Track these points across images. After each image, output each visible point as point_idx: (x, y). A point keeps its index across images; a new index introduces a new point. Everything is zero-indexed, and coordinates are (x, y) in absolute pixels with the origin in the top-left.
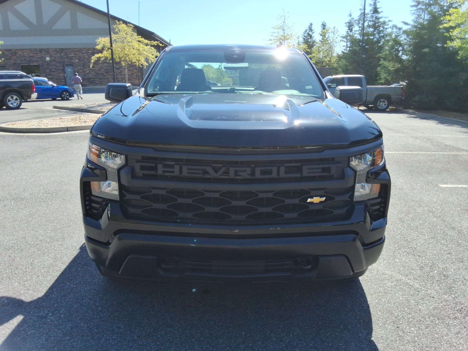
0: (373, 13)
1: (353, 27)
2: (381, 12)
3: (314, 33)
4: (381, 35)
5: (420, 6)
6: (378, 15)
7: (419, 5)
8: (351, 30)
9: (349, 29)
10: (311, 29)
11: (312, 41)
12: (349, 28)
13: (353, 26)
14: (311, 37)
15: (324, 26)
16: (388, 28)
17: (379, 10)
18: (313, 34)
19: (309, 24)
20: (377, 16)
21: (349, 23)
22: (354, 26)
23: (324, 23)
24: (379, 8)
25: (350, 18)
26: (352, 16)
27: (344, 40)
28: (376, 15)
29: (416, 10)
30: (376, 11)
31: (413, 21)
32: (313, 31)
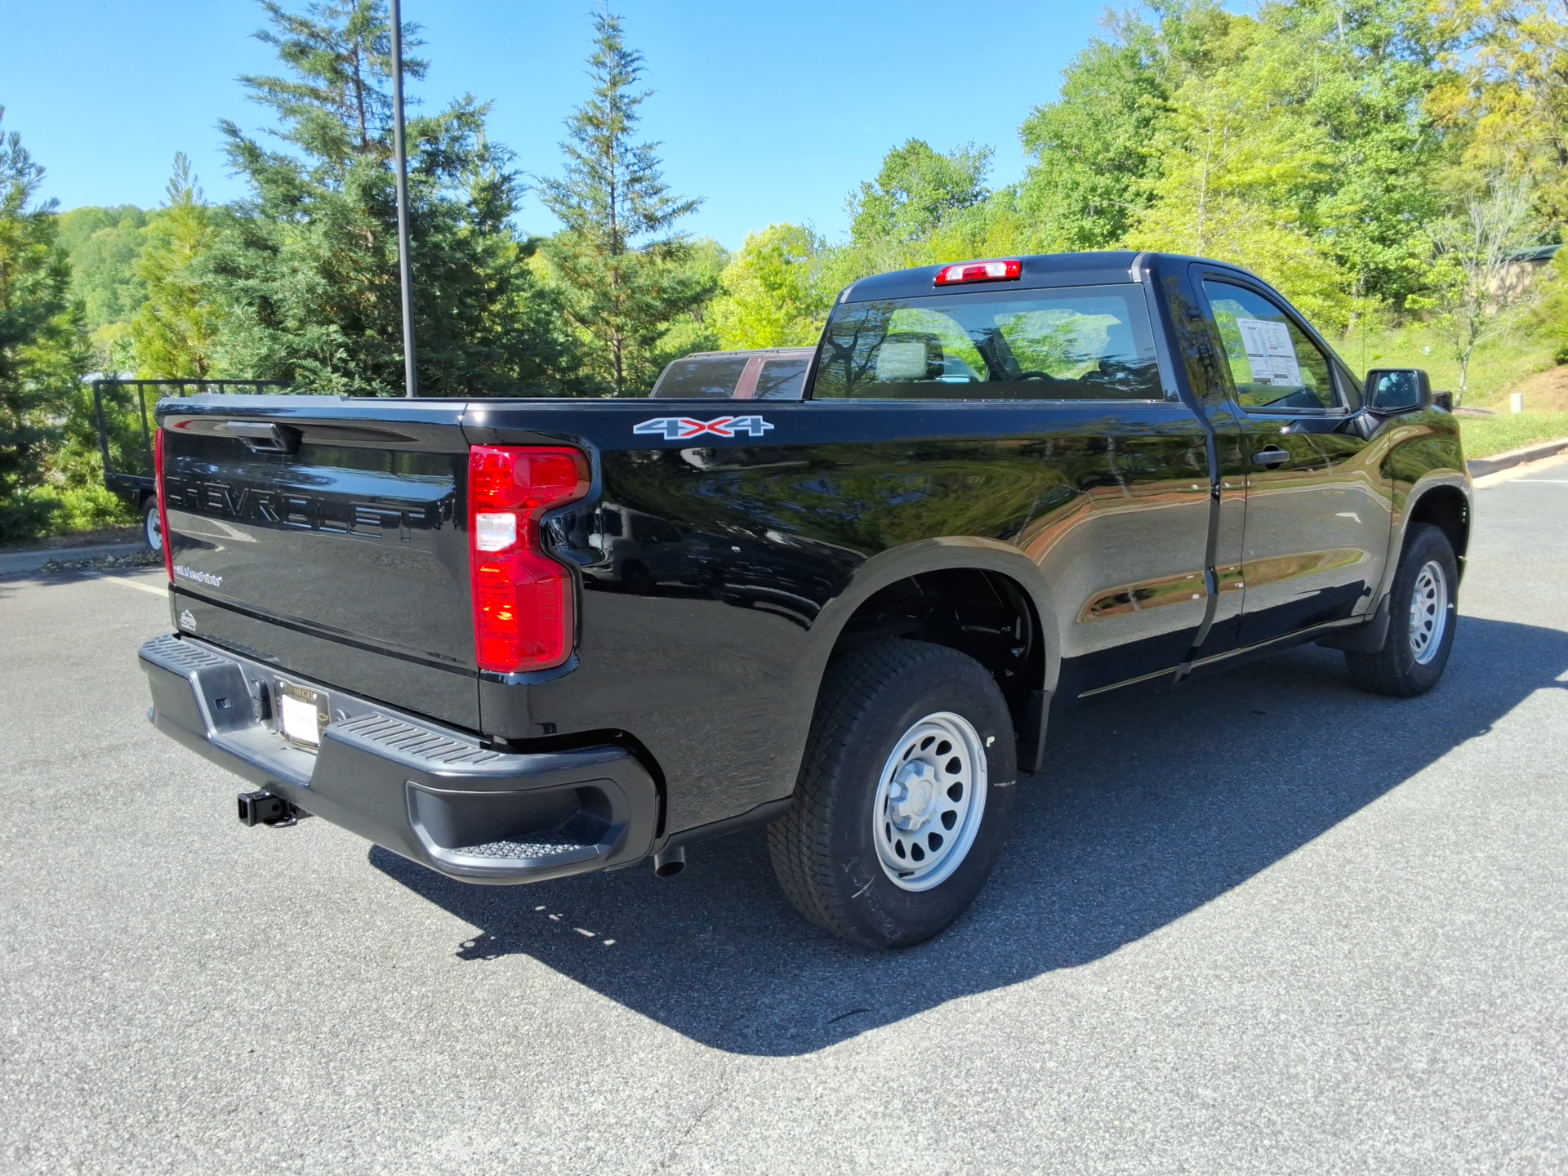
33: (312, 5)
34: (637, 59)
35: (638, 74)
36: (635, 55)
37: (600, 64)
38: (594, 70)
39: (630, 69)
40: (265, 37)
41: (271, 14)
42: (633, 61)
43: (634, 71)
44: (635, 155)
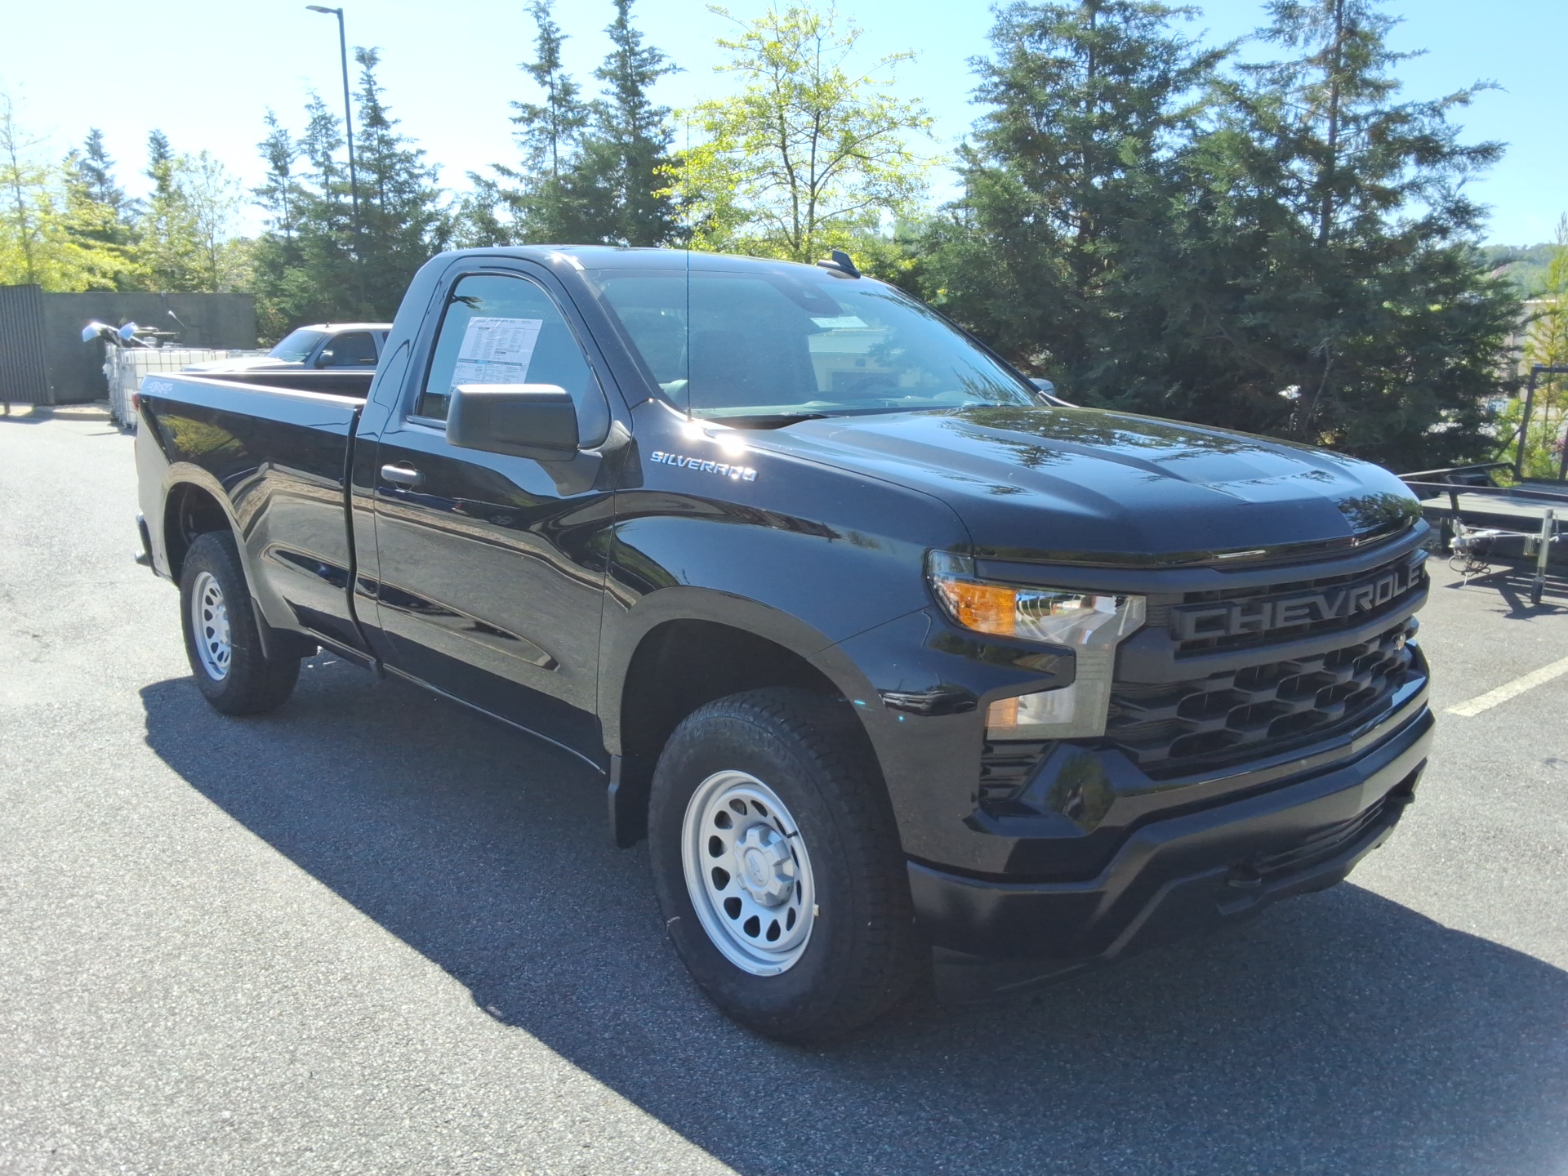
0: (371, 125)
1: (288, 160)
2: (395, 122)
3: (112, 166)
4: (405, 196)
5: (538, 123)
6: (385, 132)
7: (536, 120)
8: (284, 171)
9: (276, 167)
10: (96, 151)
11: (110, 194)
12: (275, 163)
13: (289, 156)
14: (100, 177)
15: (159, 146)
16: (421, 176)
17: (387, 116)
18: (107, 167)
19: (90, 134)
20: (383, 136)
21: (274, 146)
22: (293, 156)
23: (160, 137)
24: (384, 110)
25: (272, 130)
26: (277, 123)
27: (265, 200)
28: (380, 132)
29: (528, 132)
30: (376, 118)
31: (523, 164)
32: (105, 159)
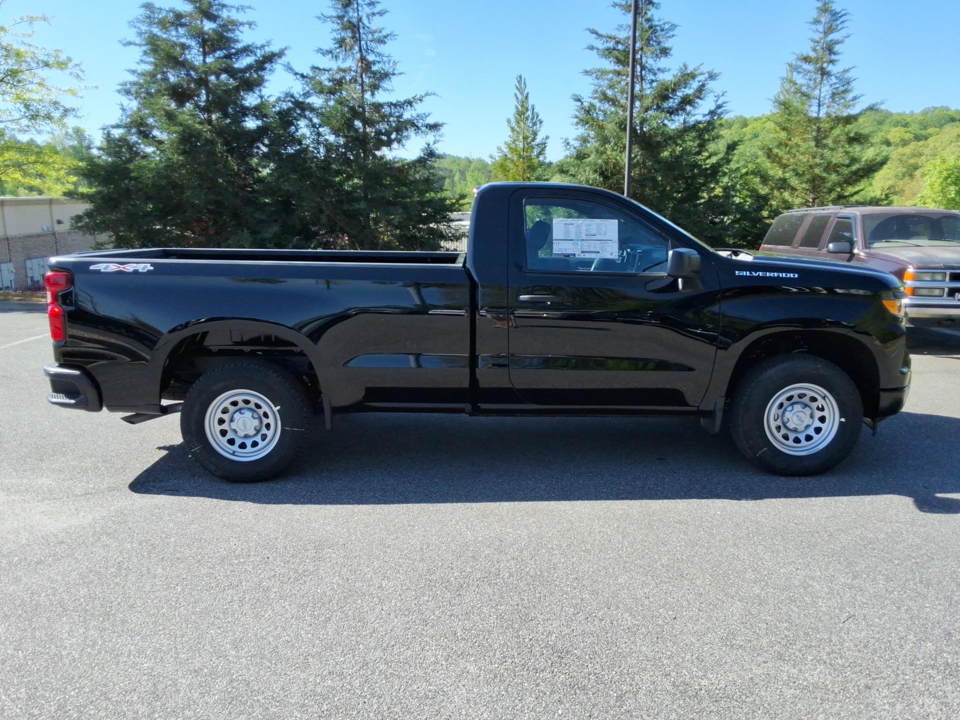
33: (619, 26)
34: (845, 15)
35: (845, 24)
36: (843, 12)
37: (817, 22)
38: (814, 27)
39: (838, 22)
40: (591, 48)
41: (594, 36)
42: (841, 17)
43: (842, 22)
44: (836, 77)
